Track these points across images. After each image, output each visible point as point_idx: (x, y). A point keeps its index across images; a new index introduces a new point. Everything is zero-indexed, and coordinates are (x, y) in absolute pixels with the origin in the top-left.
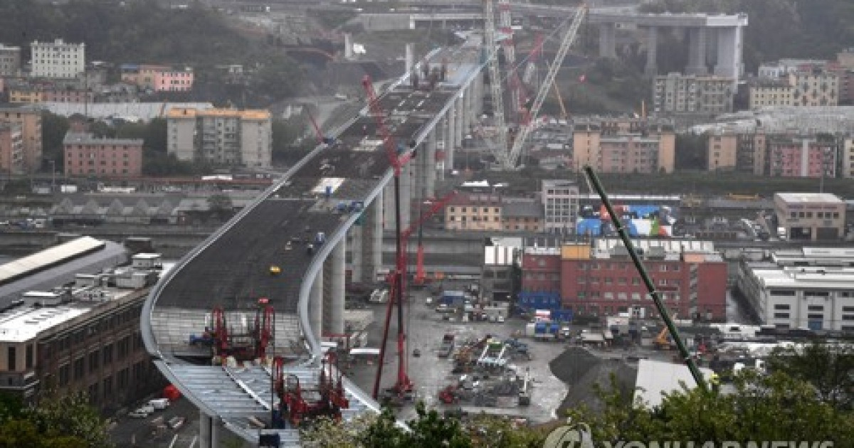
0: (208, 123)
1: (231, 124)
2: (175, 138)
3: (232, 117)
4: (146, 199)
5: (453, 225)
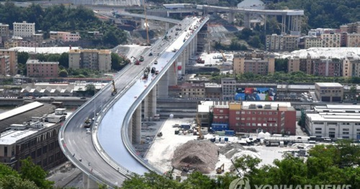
0: (85, 55)
1: (95, 56)
2: (72, 61)
3: (95, 52)
4: (60, 86)
5: (185, 96)
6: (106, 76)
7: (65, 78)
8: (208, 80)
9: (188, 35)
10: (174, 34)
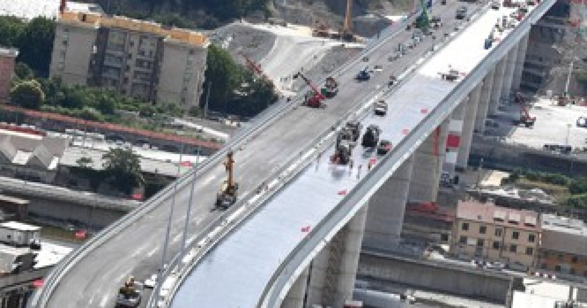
0: (114, 39)
1: (148, 46)
2: (64, 54)
3: (153, 35)
4: (14, 140)
5: (462, 250)
6: (180, 127)
7: (30, 113)
8: (550, 202)
9: (504, 24)
10: (453, 12)
